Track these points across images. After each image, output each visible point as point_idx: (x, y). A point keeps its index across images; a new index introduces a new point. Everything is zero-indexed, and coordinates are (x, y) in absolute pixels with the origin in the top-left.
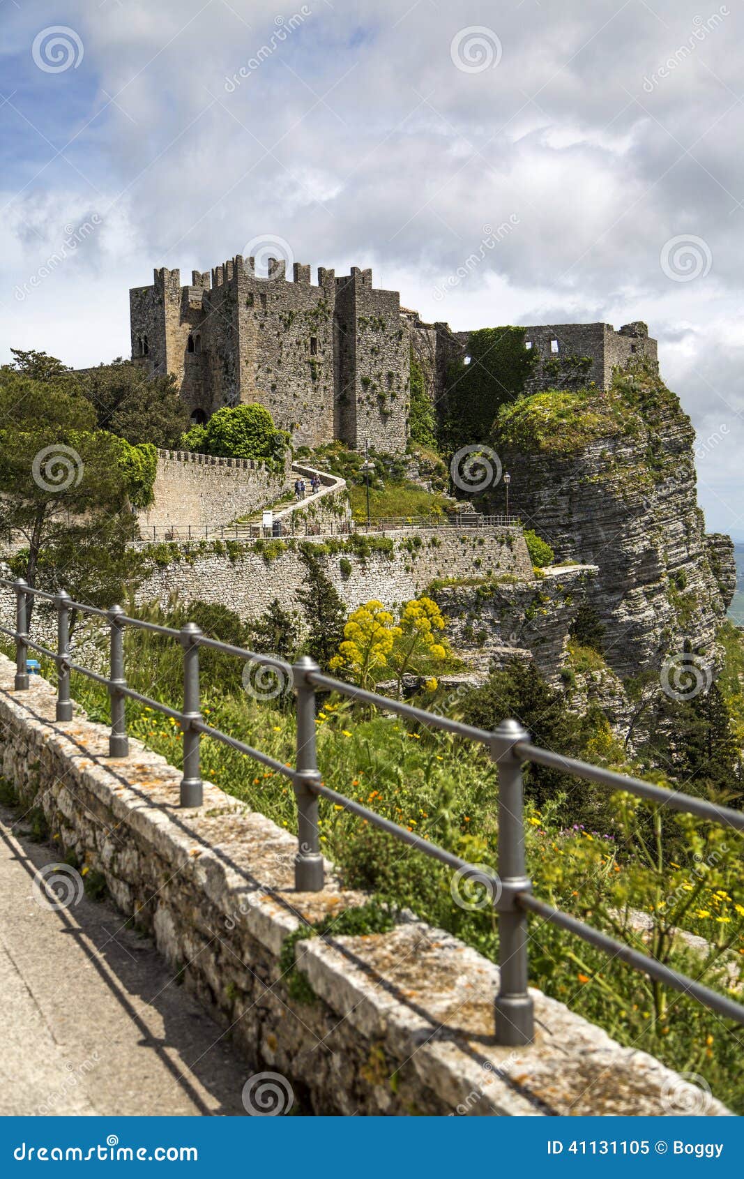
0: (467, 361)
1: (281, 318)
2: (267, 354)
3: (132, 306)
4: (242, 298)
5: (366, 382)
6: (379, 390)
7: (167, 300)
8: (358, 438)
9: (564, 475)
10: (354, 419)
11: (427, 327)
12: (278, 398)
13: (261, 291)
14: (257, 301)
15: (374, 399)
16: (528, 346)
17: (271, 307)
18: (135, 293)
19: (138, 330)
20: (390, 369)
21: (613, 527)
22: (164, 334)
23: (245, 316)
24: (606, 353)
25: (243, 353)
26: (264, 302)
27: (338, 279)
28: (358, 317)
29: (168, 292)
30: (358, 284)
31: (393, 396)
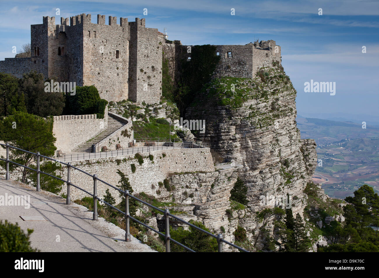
0: (189, 59)
1: (103, 42)
2: (96, 58)
4: (85, 33)
5: (142, 70)
6: (147, 74)
7: (49, 31)
8: (138, 97)
9: (233, 116)
10: (136, 88)
11: (170, 42)
12: (100, 79)
13: (94, 30)
14: (92, 34)
15: (146, 79)
16: (218, 54)
17: (98, 37)
18: (33, 27)
19: (35, 44)
20: (153, 65)
21: (255, 140)
22: (47, 47)
23: (86, 41)
24: (253, 59)
25: (85, 58)
26: (95, 35)
28: (138, 41)
29: (49, 27)
30: (139, 25)
31: (154, 76)
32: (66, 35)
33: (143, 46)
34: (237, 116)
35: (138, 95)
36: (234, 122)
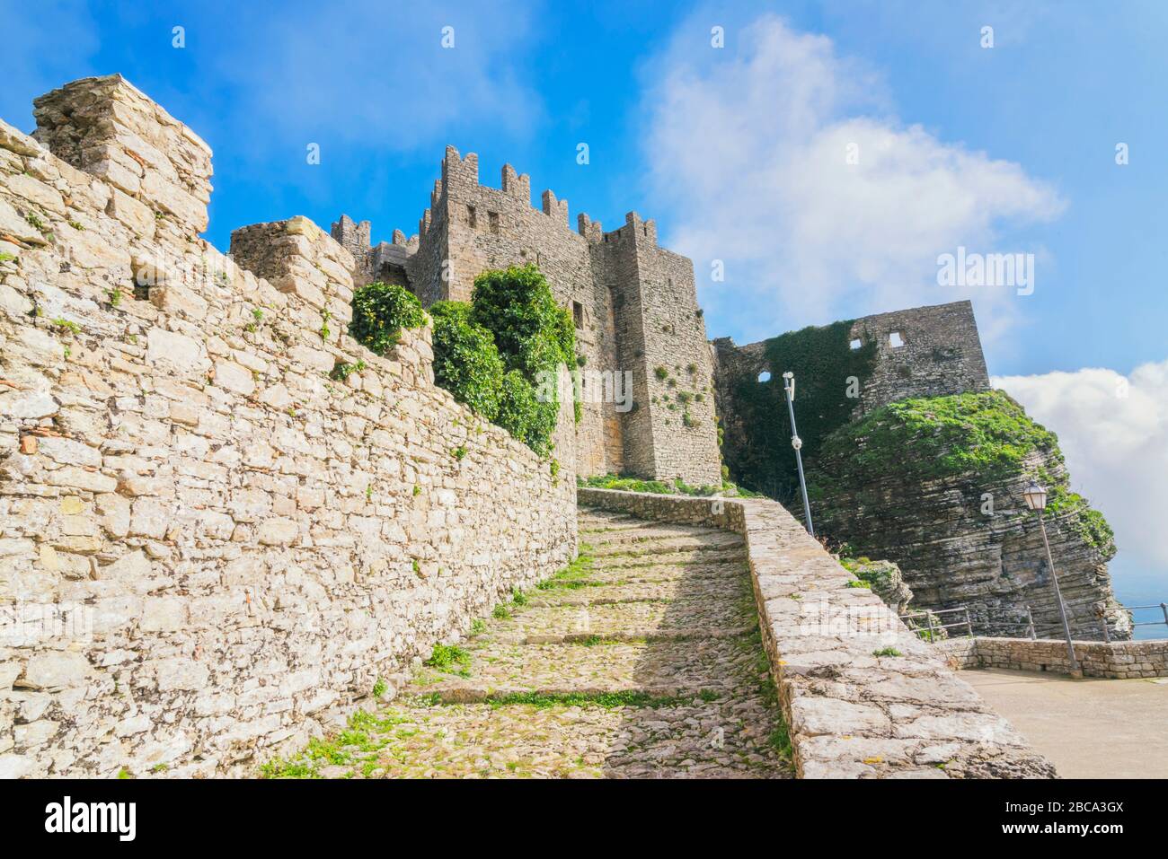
1: (524, 254)
4: (456, 211)
5: (660, 374)
6: (679, 388)
8: (657, 462)
10: (649, 430)
14: (482, 219)
15: (676, 402)
17: (507, 235)
20: (691, 361)
23: (461, 240)
26: (494, 226)
27: (605, 235)
28: (642, 279)
30: (639, 235)
31: (698, 399)
32: (405, 276)
33: (657, 300)
35: (657, 454)
36: (1002, 528)
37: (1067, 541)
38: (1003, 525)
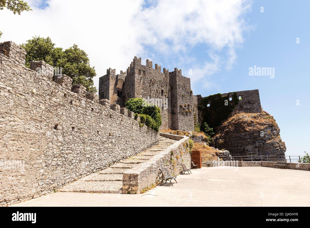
0: (208, 105)
1: (151, 80)
3: (99, 83)
4: (136, 71)
5: (181, 107)
6: (185, 110)
7: (110, 78)
8: (179, 126)
10: (177, 119)
11: (194, 96)
13: (144, 69)
14: (142, 73)
15: (184, 113)
17: (147, 76)
18: (101, 79)
19: (101, 90)
20: (189, 103)
22: (109, 90)
26: (144, 74)
27: (170, 73)
28: (178, 84)
29: (111, 76)
30: (177, 73)
31: (190, 112)
34: (260, 140)
36: (258, 145)
37: (273, 148)
38: (258, 144)
